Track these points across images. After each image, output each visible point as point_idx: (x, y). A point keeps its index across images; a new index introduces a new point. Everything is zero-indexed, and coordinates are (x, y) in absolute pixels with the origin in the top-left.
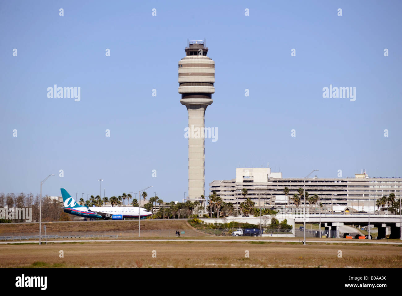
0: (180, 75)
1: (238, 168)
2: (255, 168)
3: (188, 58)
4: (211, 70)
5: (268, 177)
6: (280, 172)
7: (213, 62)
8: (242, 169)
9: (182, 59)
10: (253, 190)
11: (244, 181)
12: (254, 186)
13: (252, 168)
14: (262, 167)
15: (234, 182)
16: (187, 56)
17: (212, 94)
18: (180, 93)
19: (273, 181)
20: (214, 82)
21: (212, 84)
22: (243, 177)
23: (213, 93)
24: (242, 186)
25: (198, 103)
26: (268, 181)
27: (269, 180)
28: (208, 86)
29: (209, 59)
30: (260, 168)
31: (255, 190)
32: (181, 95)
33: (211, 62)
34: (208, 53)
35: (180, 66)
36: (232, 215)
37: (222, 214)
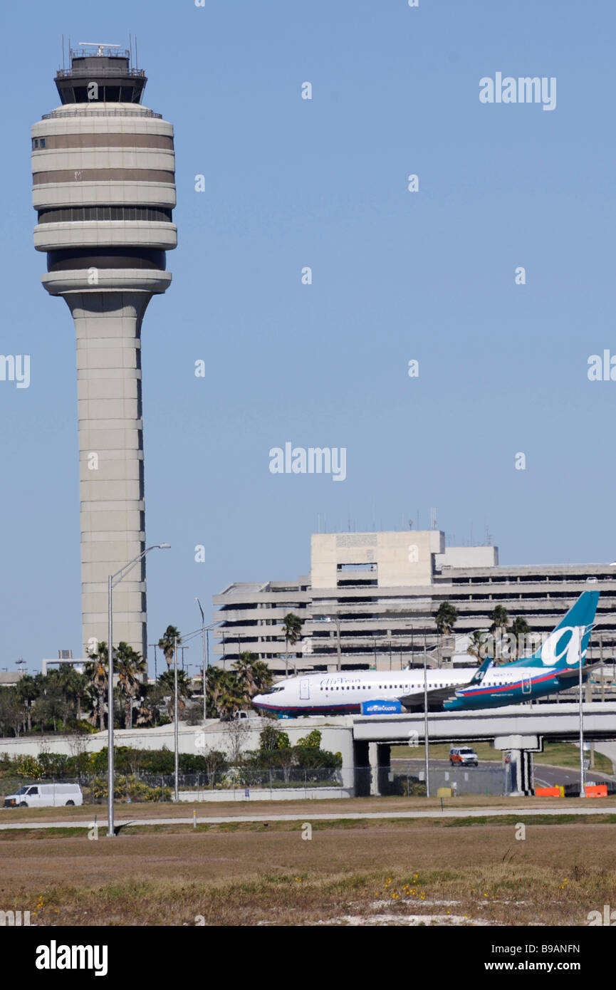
0: (40, 177)
1: (317, 533)
2: (382, 530)
3: (68, 114)
4: (156, 159)
5: (434, 566)
6: (489, 544)
7: (165, 127)
8: (333, 538)
9: (44, 117)
10: (377, 615)
11: (341, 583)
12: (380, 601)
13: (374, 531)
14: (411, 526)
15: (304, 588)
16: (64, 103)
17: (167, 252)
18: (40, 248)
19: (455, 580)
20: (173, 206)
21: (163, 212)
22: (340, 566)
23: (172, 247)
24: (336, 602)
25: (112, 287)
26: (435, 581)
27: (437, 577)
28: (149, 219)
29: (151, 114)
30: (403, 530)
31: (389, 614)
32: (46, 254)
33: (157, 126)
34: (146, 93)
35: (40, 143)
36: (182, 718)
37: (145, 715)
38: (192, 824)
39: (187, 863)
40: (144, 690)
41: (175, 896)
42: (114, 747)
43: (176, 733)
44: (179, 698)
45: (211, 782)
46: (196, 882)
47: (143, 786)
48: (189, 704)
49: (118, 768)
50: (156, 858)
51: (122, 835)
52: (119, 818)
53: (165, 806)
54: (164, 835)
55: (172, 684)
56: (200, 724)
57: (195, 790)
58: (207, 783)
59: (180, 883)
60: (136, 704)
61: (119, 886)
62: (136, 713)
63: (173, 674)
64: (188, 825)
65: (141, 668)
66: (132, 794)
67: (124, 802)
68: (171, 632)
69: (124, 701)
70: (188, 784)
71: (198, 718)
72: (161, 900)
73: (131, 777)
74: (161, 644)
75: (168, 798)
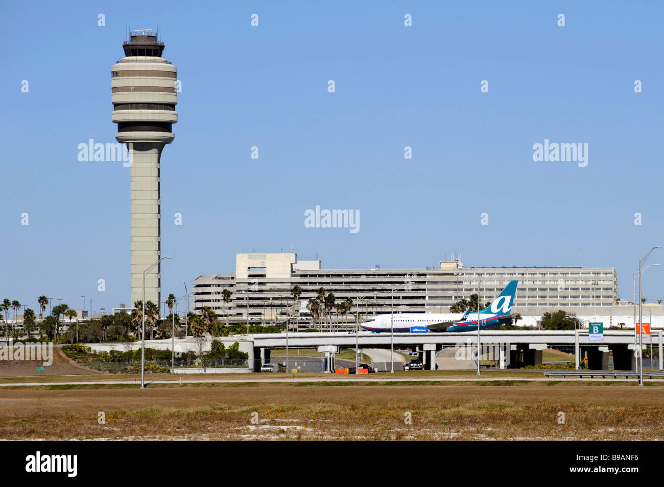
0: (115, 89)
1: (239, 253)
2: (269, 252)
3: (128, 61)
5: (292, 269)
6: (317, 260)
7: (173, 68)
8: (246, 255)
9: (117, 62)
10: (266, 291)
11: (250, 276)
12: (267, 284)
13: (265, 253)
14: (282, 251)
15: (233, 278)
16: (127, 56)
17: (173, 125)
18: (114, 122)
19: (301, 276)
20: (176, 104)
21: (171, 106)
22: (249, 268)
23: (175, 122)
24: (247, 285)
25: (147, 140)
26: (293, 276)
27: (293, 274)
28: (165, 110)
29: (166, 62)
30: (278, 252)
31: (271, 290)
32: (117, 124)
33: (169, 67)
34: (164, 52)
35: (115, 74)
36: (176, 336)
37: (159, 334)
38: (180, 384)
39: (176, 401)
40: (159, 323)
41: (171, 416)
42: (145, 348)
43: (173, 342)
44: (175, 326)
45: (189, 364)
46: (181, 410)
47: (157, 366)
48: (179, 329)
49: (146, 358)
50: (162, 398)
51: (147, 388)
52: (147, 380)
53: (166, 374)
54: (167, 388)
55: (172, 320)
56: (184, 338)
57: (181, 367)
58: (187, 365)
59: (174, 410)
60: (155, 329)
61: (146, 411)
62: (155, 332)
63: (172, 315)
65: (158, 312)
66: (152, 369)
67: (148, 373)
68: (171, 296)
69: (149, 327)
70: (178, 366)
71: (183, 336)
72: (165, 417)
73: (152, 362)
74: (167, 302)
75: (169, 371)
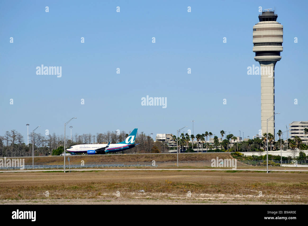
0: (254, 37)
3: (261, 24)
4: (279, 33)
7: (281, 26)
9: (256, 24)
16: (260, 22)
17: (281, 52)
18: (254, 52)
20: (282, 43)
21: (280, 44)
23: (282, 51)
25: (269, 59)
28: (277, 45)
29: (278, 23)
33: (279, 26)
34: (277, 19)
35: (255, 30)
36: (283, 149)
37: (274, 148)
38: (285, 171)
39: (284, 179)
40: (274, 143)
41: (282, 186)
42: (268, 154)
43: (281, 152)
44: (282, 145)
45: (289, 163)
46: (286, 183)
47: (274, 163)
48: (284, 146)
49: (269, 159)
50: (277, 178)
51: (270, 173)
52: (269, 169)
53: (279, 167)
54: (279, 173)
55: (280, 142)
56: (286, 150)
57: (285, 164)
58: (288, 163)
59: (283, 183)
60: (273, 146)
61: (270, 183)
62: (272, 147)
63: (280, 140)
64: (284, 172)
65: (274, 139)
66: (272, 164)
67: (270, 166)
68: (280, 131)
69: (270, 145)
70: (284, 163)
71: (286, 149)
72: (279, 186)
73: (272, 161)
74: (278, 133)
75: (279, 166)
